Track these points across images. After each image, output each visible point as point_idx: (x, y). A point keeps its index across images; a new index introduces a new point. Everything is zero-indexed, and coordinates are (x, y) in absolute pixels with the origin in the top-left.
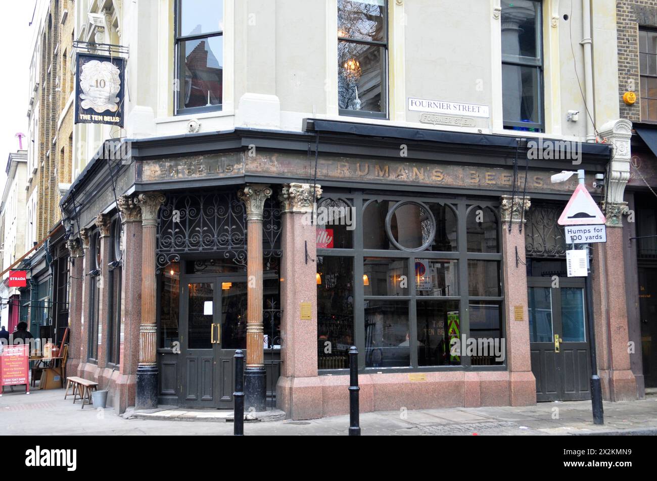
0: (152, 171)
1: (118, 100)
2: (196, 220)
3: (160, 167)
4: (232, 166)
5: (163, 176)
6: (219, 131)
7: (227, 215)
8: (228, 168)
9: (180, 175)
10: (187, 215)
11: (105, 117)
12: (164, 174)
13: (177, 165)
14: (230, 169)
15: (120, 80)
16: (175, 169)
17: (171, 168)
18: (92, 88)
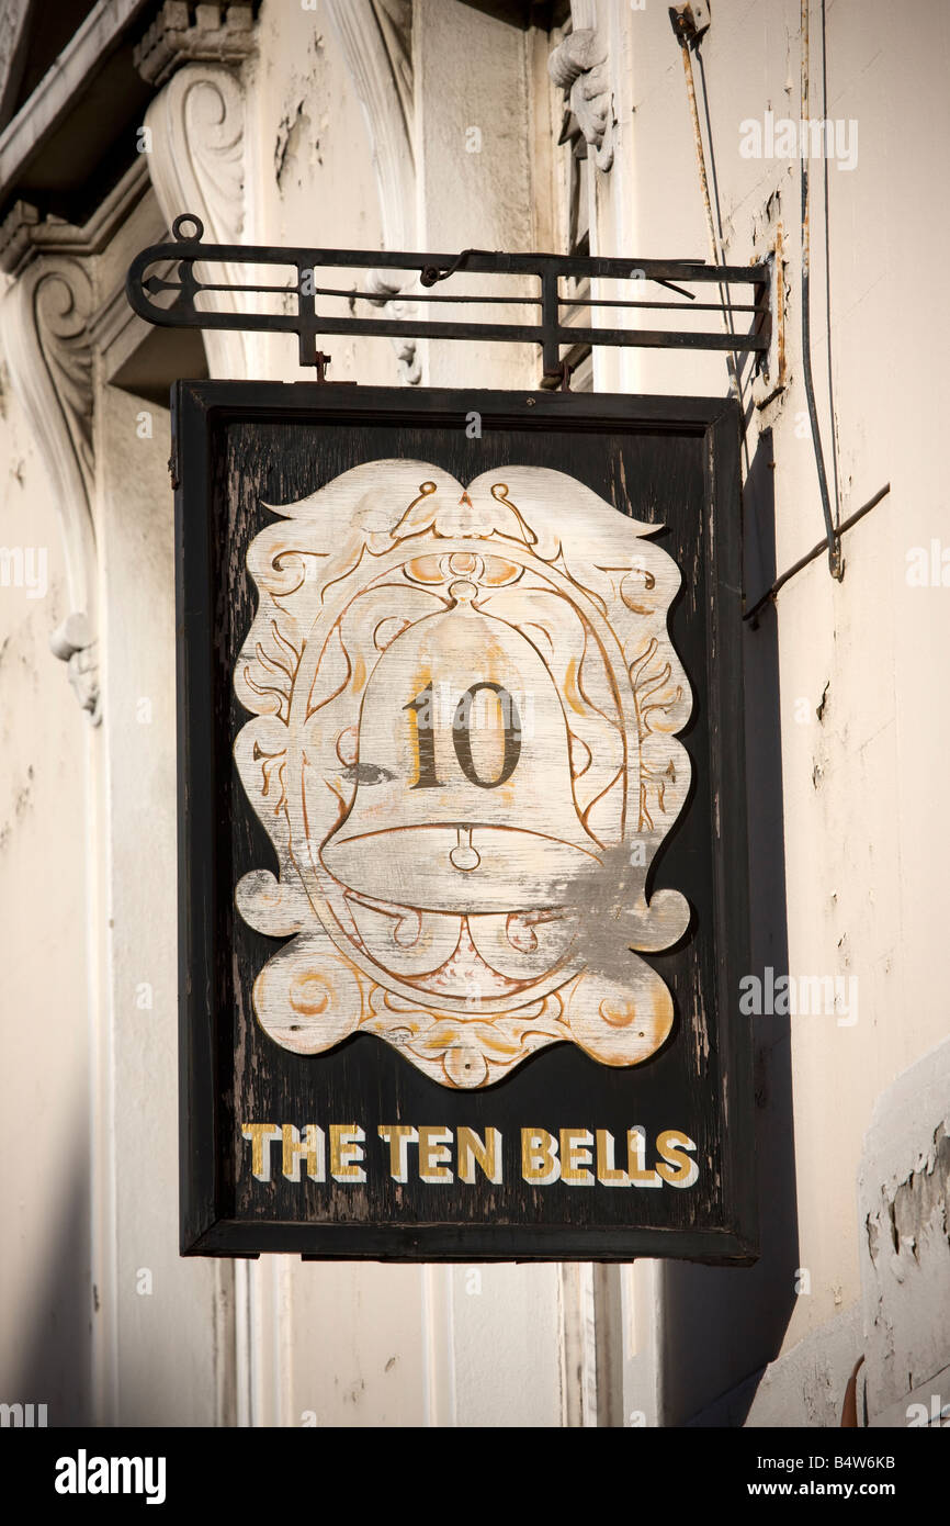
1: (670, 914)
11: (533, 1139)
15: (679, 677)
18: (369, 794)
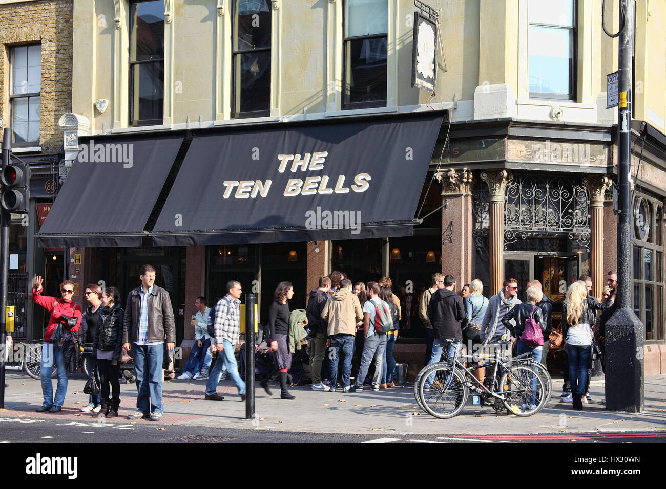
1: (433, 66)
2: (542, 201)
3: (526, 148)
4: (596, 156)
5: (529, 157)
7: (571, 199)
8: (591, 157)
9: (547, 158)
10: (534, 196)
12: (531, 155)
14: (593, 159)
15: (434, 46)
16: (541, 152)
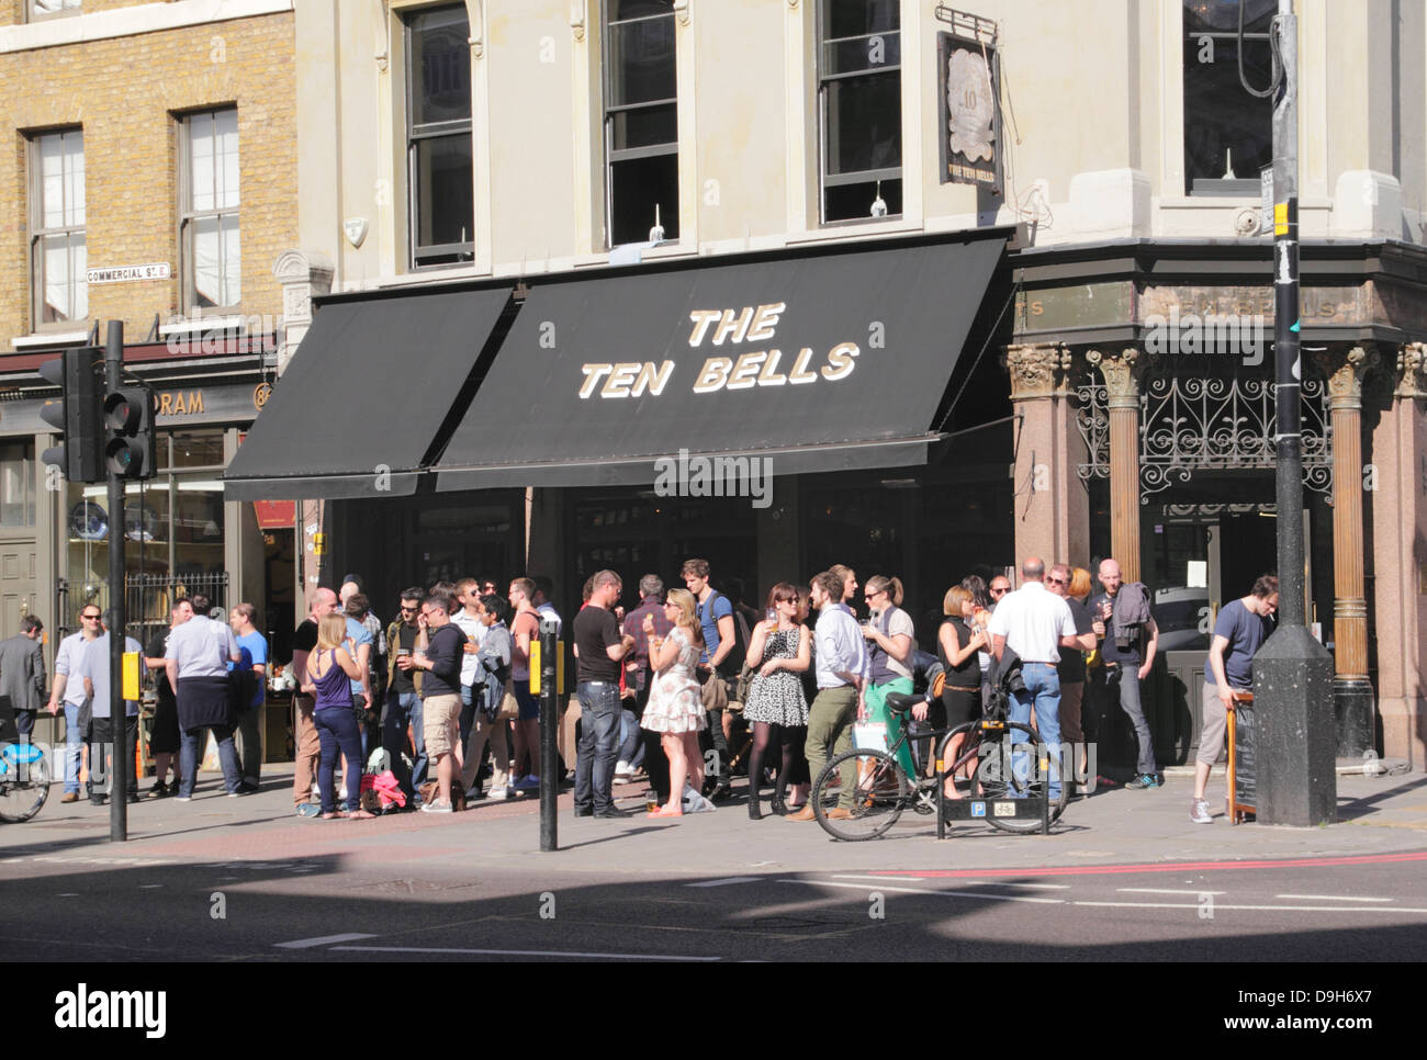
0: (1161, 303)
2: (1224, 401)
3: (1179, 296)
4: (1335, 306)
5: (1186, 313)
6: (1332, 241)
8: (1325, 308)
10: (1204, 392)
13: (1216, 295)
14: (1330, 312)
15: (992, 94)
16: (1212, 302)
17: (1202, 300)
